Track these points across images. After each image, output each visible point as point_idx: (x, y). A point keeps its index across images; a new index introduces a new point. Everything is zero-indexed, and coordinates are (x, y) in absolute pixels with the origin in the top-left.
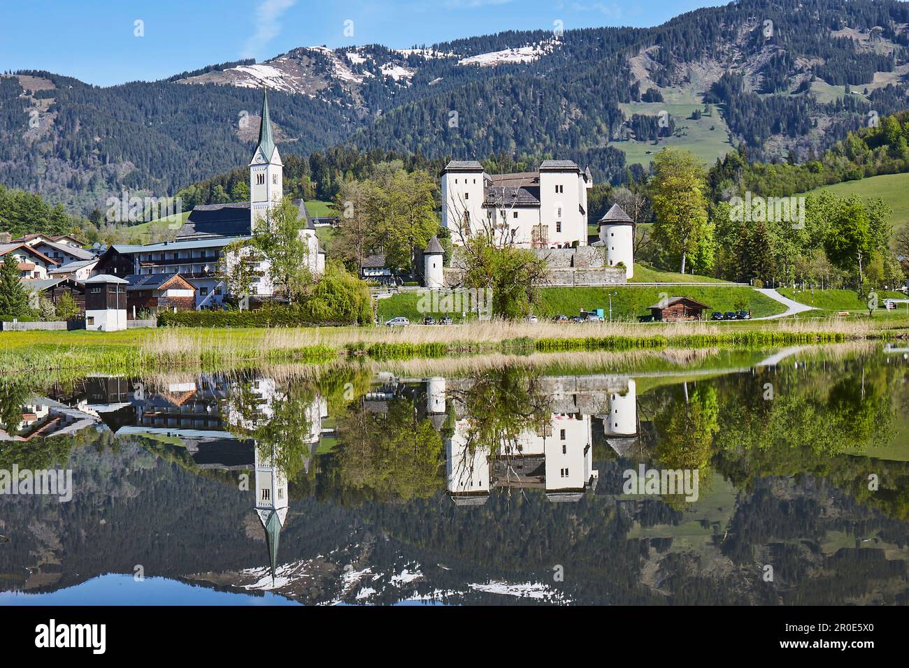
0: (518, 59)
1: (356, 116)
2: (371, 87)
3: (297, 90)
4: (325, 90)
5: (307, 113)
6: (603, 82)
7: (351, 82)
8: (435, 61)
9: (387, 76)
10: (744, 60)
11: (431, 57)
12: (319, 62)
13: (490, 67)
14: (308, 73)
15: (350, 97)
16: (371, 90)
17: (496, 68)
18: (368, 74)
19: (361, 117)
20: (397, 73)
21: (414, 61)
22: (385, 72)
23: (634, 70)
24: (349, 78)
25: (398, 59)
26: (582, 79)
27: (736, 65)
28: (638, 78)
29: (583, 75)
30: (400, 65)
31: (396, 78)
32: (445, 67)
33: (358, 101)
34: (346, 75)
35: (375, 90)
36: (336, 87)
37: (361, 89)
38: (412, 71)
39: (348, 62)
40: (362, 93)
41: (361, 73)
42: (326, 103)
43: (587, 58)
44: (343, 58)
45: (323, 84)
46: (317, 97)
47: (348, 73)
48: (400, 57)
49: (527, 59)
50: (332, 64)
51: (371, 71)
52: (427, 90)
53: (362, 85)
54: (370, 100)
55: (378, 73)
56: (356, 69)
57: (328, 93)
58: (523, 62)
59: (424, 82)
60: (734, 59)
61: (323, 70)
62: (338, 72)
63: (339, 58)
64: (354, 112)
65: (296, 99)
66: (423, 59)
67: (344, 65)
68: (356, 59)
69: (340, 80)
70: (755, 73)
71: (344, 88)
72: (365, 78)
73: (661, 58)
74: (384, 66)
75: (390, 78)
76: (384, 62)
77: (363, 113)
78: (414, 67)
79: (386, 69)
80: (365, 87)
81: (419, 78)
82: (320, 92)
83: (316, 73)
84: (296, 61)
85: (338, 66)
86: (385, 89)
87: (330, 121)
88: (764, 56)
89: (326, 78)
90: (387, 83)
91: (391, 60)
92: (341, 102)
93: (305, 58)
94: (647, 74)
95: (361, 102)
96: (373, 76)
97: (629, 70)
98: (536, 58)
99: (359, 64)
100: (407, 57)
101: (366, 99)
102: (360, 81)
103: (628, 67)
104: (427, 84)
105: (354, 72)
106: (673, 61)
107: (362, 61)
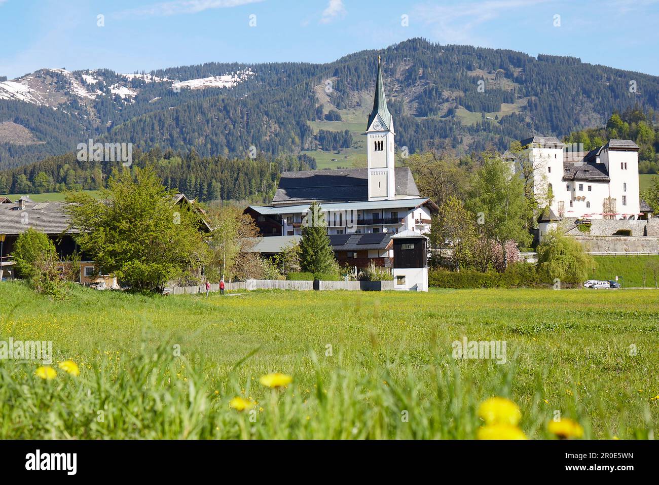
0: (220, 84)
1: (91, 125)
2: (102, 103)
3: (41, 103)
4: (65, 103)
5: (52, 121)
6: (294, 104)
7: (86, 98)
8: (153, 84)
9: (115, 94)
10: (402, 91)
11: (150, 81)
12: (60, 81)
13: (198, 90)
14: (51, 89)
15: (86, 110)
16: (102, 105)
17: (204, 90)
18: (99, 92)
19: (95, 126)
20: (123, 92)
21: (136, 84)
22: (113, 92)
23: (318, 95)
24: (85, 95)
25: (123, 81)
26: (277, 101)
27: (396, 94)
28: (321, 102)
29: (278, 98)
30: (125, 86)
31: (123, 97)
32: (162, 89)
33: (92, 114)
34: (82, 92)
35: (105, 105)
36: (74, 101)
37: (94, 104)
38: (135, 91)
39: (83, 83)
40: (95, 107)
41: (94, 91)
42: (67, 114)
43: (277, 85)
44: (79, 79)
45: (63, 99)
46: (59, 109)
47: (83, 91)
48: (125, 80)
49: (228, 85)
50: (70, 83)
51: (101, 90)
52: (149, 107)
53: (95, 101)
54: (102, 113)
55: (108, 91)
56: (90, 88)
57: (68, 106)
58: (225, 87)
59: (146, 100)
60: (394, 90)
61: (63, 87)
62: (75, 90)
63: (76, 78)
64: (89, 122)
65: (42, 109)
66: (144, 82)
67: (80, 84)
68: (90, 80)
69: (77, 96)
70: (411, 101)
71: (81, 103)
72: (97, 95)
73: (338, 87)
74: (112, 86)
75: (117, 97)
76: (113, 83)
77: (97, 123)
78: (136, 88)
79: (114, 89)
80: (97, 103)
81: (141, 97)
82: (61, 105)
83: (58, 89)
84: (42, 79)
85: (75, 85)
86: (114, 105)
87: (70, 129)
88: (418, 88)
89: (66, 94)
90: (115, 100)
91: (117, 82)
92: (79, 114)
93: (48, 77)
94: (328, 99)
95: (95, 114)
96: (104, 94)
97: (315, 95)
98: (235, 84)
99: (93, 84)
100: (130, 80)
101: (99, 112)
102: (93, 97)
103: (313, 93)
104: (148, 101)
105: (88, 90)
106: (348, 90)
107: (95, 82)
